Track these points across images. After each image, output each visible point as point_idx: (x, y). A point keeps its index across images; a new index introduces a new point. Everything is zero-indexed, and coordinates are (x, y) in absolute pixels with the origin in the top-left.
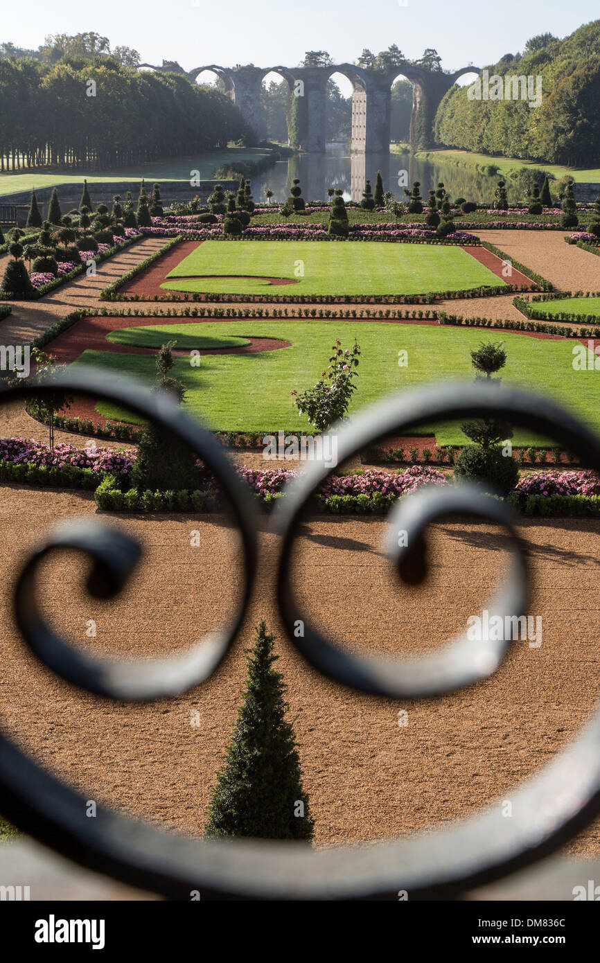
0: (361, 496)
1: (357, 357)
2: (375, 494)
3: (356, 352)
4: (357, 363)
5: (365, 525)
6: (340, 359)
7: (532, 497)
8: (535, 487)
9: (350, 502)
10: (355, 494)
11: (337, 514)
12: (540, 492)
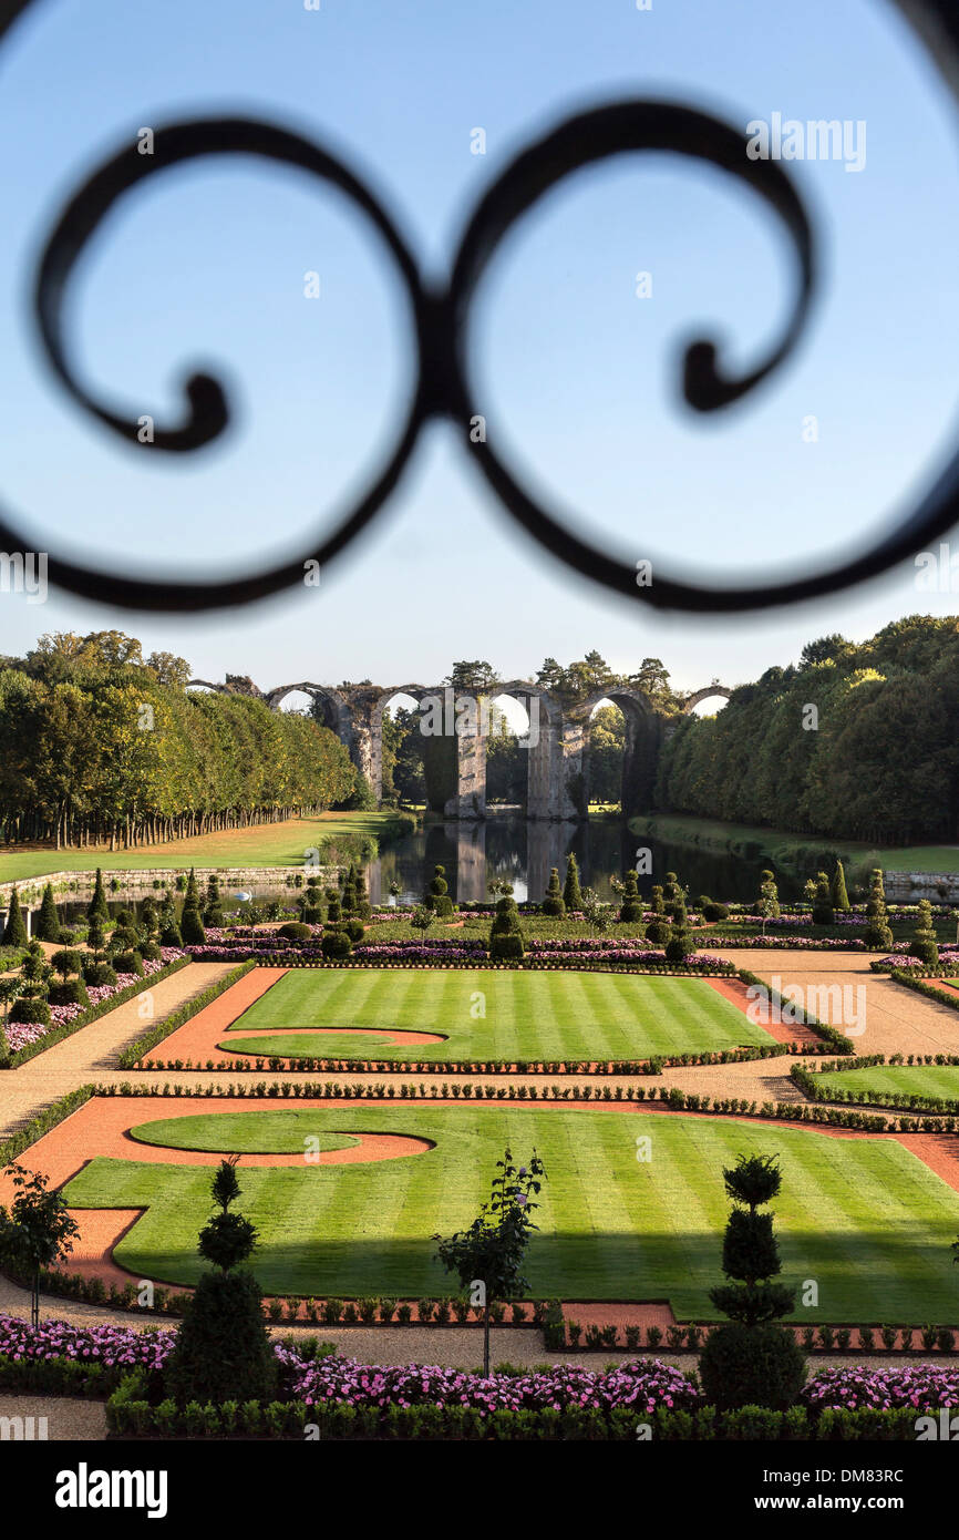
0: (547, 1410)
1: (536, 1178)
2: (571, 1407)
3: (535, 1169)
4: (537, 1187)
6: (510, 1183)
9: (530, 1422)
10: (538, 1407)
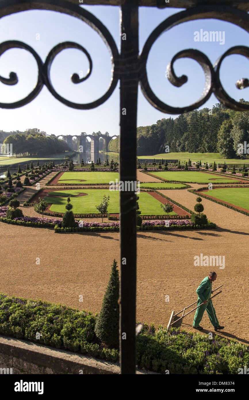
0: (111, 227)
1: (109, 198)
2: (114, 227)
3: (109, 197)
4: (109, 199)
5: (112, 233)
6: (106, 199)
7: (146, 226)
8: (146, 224)
9: (108, 229)
10: (109, 227)
11: (105, 231)
12: (147, 225)
